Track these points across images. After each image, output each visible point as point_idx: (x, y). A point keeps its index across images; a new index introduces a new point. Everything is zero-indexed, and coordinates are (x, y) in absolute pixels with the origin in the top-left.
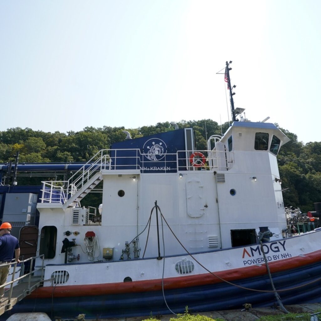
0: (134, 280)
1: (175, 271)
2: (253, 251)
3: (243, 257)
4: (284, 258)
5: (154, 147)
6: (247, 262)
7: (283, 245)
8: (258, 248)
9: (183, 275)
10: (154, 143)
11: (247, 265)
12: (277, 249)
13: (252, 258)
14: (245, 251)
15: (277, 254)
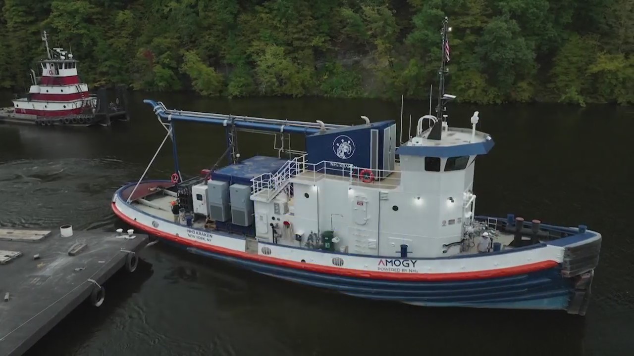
0: (307, 262)
1: (332, 262)
2: (388, 263)
3: (379, 264)
4: (410, 272)
5: (343, 145)
6: (381, 269)
7: (414, 264)
8: (392, 261)
9: (336, 266)
10: (343, 141)
11: (380, 271)
12: (407, 265)
13: (385, 267)
14: (381, 261)
15: (406, 268)
